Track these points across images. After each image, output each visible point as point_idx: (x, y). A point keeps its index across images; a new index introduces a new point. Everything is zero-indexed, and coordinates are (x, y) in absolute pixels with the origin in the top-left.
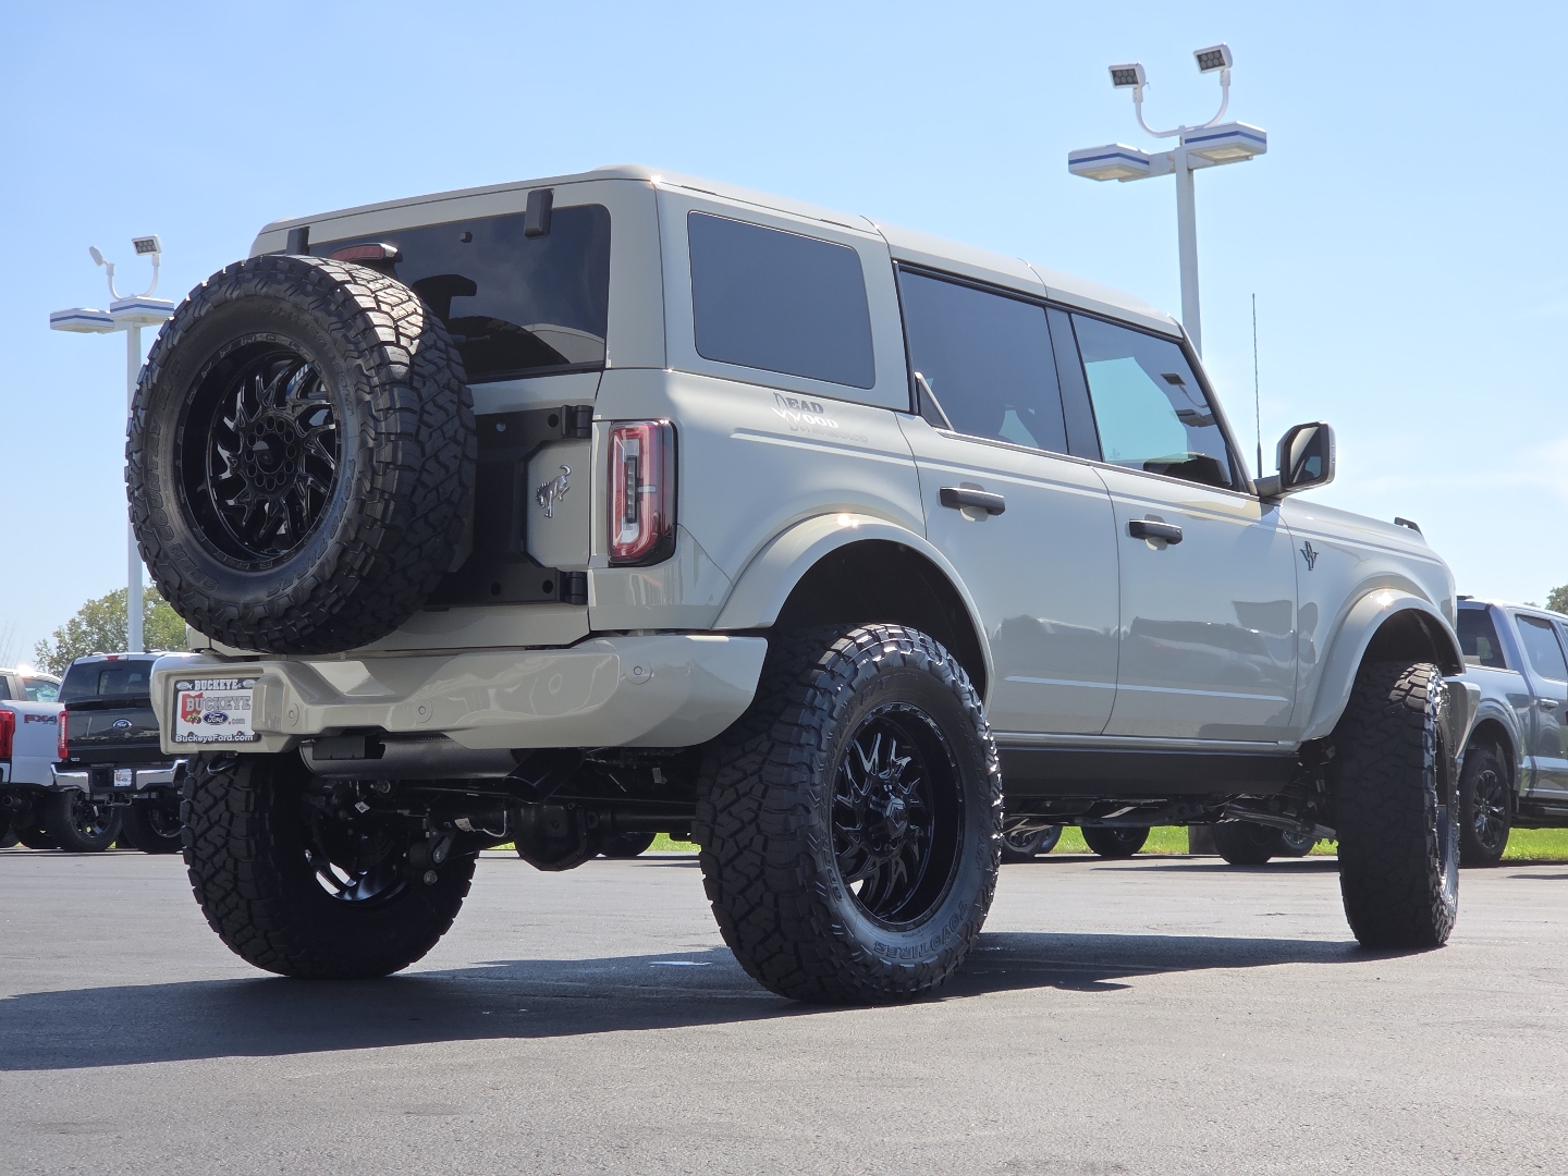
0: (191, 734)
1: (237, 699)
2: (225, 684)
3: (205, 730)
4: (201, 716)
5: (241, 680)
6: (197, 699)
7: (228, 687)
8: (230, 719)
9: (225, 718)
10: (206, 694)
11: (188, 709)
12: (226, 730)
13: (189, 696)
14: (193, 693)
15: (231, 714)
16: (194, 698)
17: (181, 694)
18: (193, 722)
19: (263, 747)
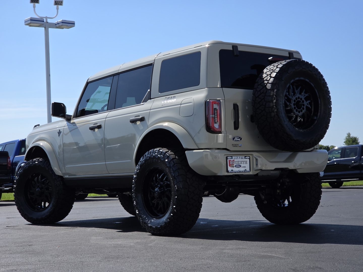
0: (232, 170)
1: (244, 161)
2: (241, 158)
3: (235, 169)
4: (234, 165)
5: (245, 157)
6: (233, 161)
7: (242, 158)
8: (242, 167)
9: (241, 166)
10: (235, 160)
11: (231, 164)
12: (241, 169)
13: (231, 161)
14: (232, 160)
15: (242, 165)
16: (232, 161)
17: (228, 160)
18: (232, 167)
19: (251, 173)
